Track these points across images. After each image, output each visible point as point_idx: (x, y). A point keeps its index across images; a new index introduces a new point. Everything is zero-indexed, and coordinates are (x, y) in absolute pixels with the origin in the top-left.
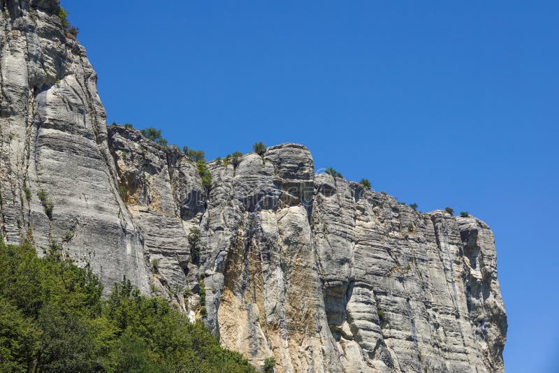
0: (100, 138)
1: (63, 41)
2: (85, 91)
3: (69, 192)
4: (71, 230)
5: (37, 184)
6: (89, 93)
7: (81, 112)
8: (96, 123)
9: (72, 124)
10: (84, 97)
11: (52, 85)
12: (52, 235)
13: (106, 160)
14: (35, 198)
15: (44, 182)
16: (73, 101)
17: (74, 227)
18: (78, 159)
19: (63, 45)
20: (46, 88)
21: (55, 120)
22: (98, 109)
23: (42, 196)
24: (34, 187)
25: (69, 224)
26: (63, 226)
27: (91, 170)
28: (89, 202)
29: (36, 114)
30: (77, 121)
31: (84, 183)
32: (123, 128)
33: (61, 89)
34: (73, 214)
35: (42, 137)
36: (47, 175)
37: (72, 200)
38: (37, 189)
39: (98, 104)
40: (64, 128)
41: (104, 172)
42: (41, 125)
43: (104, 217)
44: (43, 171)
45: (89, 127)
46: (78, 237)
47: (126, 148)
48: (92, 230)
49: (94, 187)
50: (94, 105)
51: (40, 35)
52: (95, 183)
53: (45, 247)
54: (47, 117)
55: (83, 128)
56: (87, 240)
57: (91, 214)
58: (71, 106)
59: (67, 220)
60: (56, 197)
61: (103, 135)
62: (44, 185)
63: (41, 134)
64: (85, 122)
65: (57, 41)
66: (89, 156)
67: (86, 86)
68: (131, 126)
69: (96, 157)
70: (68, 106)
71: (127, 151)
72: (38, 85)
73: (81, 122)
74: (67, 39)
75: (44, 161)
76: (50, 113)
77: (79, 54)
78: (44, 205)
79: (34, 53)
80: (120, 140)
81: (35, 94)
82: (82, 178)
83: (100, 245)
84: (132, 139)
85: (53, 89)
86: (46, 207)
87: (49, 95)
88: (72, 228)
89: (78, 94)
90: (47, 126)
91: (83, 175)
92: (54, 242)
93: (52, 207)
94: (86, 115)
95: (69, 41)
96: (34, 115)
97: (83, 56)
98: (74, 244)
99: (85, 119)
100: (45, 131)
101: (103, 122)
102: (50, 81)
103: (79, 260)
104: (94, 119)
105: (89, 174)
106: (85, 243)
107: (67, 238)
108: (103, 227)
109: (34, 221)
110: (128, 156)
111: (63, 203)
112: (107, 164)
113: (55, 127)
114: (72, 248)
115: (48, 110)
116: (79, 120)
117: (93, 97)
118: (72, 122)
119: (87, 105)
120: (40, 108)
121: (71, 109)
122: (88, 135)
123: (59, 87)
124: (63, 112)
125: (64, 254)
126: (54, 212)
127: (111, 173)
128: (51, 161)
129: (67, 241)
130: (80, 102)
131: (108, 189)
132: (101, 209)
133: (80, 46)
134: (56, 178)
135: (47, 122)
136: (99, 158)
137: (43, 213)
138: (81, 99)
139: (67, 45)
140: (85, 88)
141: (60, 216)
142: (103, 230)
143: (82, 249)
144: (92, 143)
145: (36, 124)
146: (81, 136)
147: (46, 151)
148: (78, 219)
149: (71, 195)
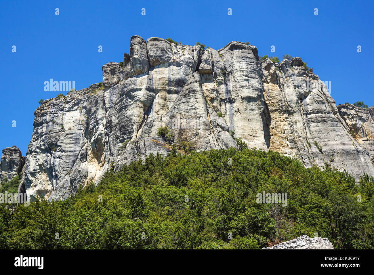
0: (335, 112)
1: (308, 76)
2: (323, 94)
3: (327, 140)
4: (333, 156)
5: (312, 139)
6: (325, 94)
7: (323, 103)
8: (332, 106)
9: (321, 110)
10: (323, 97)
11: (308, 95)
12: (325, 160)
13: (340, 121)
14: (313, 146)
15: (315, 138)
16: (318, 100)
17: (334, 154)
18: (327, 124)
19: (308, 77)
20: (305, 97)
21: (313, 110)
22: (330, 100)
23: (316, 144)
24: (311, 141)
25: (331, 154)
26: (328, 155)
27: (334, 127)
28: (337, 142)
29: (304, 110)
30: (322, 108)
31: (333, 134)
32: (344, 105)
33: (312, 96)
34: (332, 149)
35: (309, 119)
36: (315, 135)
37: (329, 143)
38: (313, 141)
39: (330, 98)
40: (318, 113)
41: (341, 127)
42: (307, 114)
43: (346, 147)
44: (313, 133)
45: (329, 109)
46: (337, 158)
47: (348, 114)
48: (343, 154)
49: (338, 135)
50: (328, 99)
51: (297, 76)
52: (338, 133)
53: (323, 166)
54: (309, 110)
55: (326, 110)
56: (341, 159)
57: (340, 147)
58: (318, 102)
59: (329, 152)
60: (322, 143)
61: (336, 111)
62: (315, 139)
63: (308, 118)
64: (326, 107)
65: (305, 76)
66: (332, 122)
67: (323, 92)
68: (348, 103)
69: (335, 121)
70: (317, 103)
71: (349, 115)
72: (302, 97)
73: (325, 108)
74: (309, 74)
75: (313, 129)
76: (310, 108)
77: (316, 79)
78: (318, 148)
79: (297, 85)
80: (345, 111)
81: (301, 102)
82: (331, 132)
83: (348, 160)
84: (350, 109)
85: (309, 97)
86: (319, 149)
87: (308, 100)
88: (333, 155)
89: (320, 96)
90: (310, 114)
91: (331, 131)
92: (326, 163)
93: (321, 148)
94: (326, 104)
95: (310, 75)
96: (303, 111)
97: (318, 79)
98: (335, 162)
99: (326, 106)
100: (310, 116)
101: (334, 105)
102: (306, 94)
103: (340, 169)
104: (330, 105)
105: (334, 130)
106: (341, 161)
107: (332, 160)
108: (347, 152)
109: (315, 155)
110: (350, 117)
111: (326, 145)
112: (342, 123)
113: (314, 113)
114: (335, 164)
115: (309, 107)
116: (323, 107)
117: (327, 96)
118: (320, 109)
119: (325, 100)
120: (305, 107)
121: (319, 103)
122: (329, 113)
123: (311, 96)
124: (316, 106)
125: (332, 167)
126: (323, 150)
127: (344, 127)
128: (316, 128)
129: (332, 161)
130: (321, 99)
131: (345, 134)
132: (344, 144)
133: (315, 75)
134: (320, 135)
135: (310, 112)
136: (337, 122)
137: (318, 151)
138: (322, 98)
139: (309, 77)
140: (322, 93)
141: (326, 151)
142: (347, 153)
143: (340, 164)
144: (332, 116)
145: (305, 114)
146: (326, 114)
147: (312, 124)
148: (334, 150)
149: (329, 141)
